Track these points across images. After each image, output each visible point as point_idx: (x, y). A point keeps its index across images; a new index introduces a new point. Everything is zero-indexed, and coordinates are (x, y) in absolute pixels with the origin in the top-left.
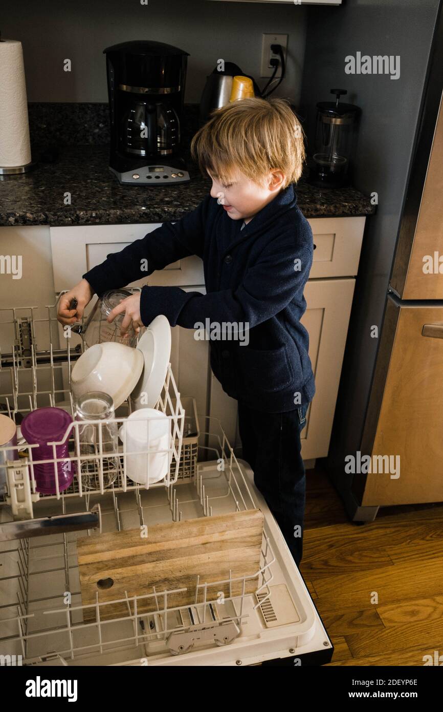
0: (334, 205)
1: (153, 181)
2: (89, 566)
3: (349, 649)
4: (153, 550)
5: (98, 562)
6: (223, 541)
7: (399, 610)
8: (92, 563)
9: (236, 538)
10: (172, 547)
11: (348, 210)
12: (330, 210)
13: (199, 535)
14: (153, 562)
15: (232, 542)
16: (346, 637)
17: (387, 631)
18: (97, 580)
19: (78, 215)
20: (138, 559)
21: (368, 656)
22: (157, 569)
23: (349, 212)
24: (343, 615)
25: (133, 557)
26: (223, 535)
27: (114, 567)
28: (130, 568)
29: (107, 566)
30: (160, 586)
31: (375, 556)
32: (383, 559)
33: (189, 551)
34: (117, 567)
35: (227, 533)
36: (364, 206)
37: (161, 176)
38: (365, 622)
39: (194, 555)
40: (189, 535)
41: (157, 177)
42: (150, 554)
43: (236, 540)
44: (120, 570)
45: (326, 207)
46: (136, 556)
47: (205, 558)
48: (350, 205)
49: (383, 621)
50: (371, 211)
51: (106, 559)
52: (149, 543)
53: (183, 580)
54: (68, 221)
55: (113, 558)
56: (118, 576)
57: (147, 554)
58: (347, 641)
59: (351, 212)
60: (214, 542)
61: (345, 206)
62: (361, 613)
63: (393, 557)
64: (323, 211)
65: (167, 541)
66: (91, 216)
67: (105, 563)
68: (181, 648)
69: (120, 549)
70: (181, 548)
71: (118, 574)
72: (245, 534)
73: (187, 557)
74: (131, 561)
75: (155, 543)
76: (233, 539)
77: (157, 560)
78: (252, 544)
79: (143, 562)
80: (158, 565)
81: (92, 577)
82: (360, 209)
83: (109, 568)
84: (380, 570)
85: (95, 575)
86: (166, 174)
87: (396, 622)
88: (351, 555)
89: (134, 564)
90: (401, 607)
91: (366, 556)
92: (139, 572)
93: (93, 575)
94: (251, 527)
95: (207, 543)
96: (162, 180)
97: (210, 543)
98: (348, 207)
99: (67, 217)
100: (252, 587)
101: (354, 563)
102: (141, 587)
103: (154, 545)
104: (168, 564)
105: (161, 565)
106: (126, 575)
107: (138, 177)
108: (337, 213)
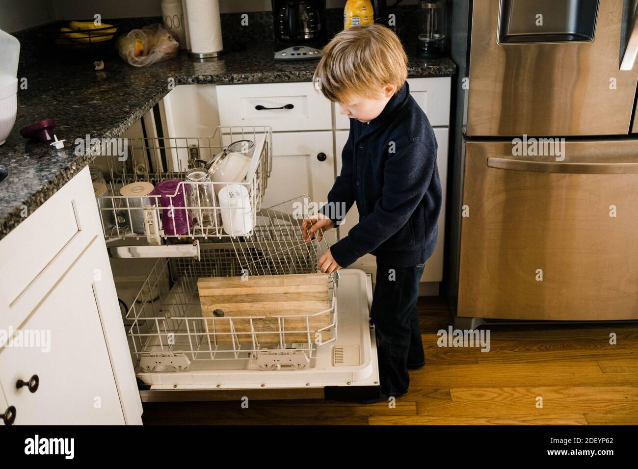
0: (420, 68)
1: (296, 57)
2: (207, 298)
3: (417, 410)
4: (249, 293)
5: (213, 296)
6: (298, 293)
7: (469, 392)
8: (208, 296)
9: (309, 293)
10: (263, 292)
11: (433, 71)
12: (418, 71)
13: (280, 286)
14: (250, 302)
15: (305, 295)
16: (417, 403)
17: (452, 404)
18: (213, 310)
19: (232, 77)
20: (239, 298)
21: (429, 416)
22: (253, 309)
23: (434, 73)
24: (421, 390)
25: (236, 296)
26: (298, 288)
27: (223, 302)
28: (234, 304)
29: (218, 300)
30: (257, 323)
31: (465, 357)
32: (470, 360)
33: (274, 298)
34: (225, 302)
35: (301, 287)
36: (446, 68)
37: (302, 53)
38: (437, 396)
39: (278, 301)
40: (274, 285)
41: (299, 54)
42: (247, 295)
43: (310, 294)
44: (227, 305)
45: (415, 69)
46: (238, 295)
47: (286, 305)
48: (434, 67)
49: (452, 397)
50: (453, 72)
51: (217, 295)
52: (246, 286)
53: (273, 321)
54: (226, 81)
55: (222, 294)
56: (227, 310)
57: (245, 295)
58: (416, 405)
59: (436, 73)
60: (293, 293)
61: (431, 68)
62: (436, 390)
63: (479, 359)
64: (413, 72)
65: (259, 287)
66: (241, 77)
67: (218, 298)
68: (266, 366)
69: (226, 288)
70: (269, 294)
71: (226, 308)
72: (314, 290)
73: (274, 303)
74: (234, 299)
75: (250, 287)
76: (306, 293)
77: (253, 302)
78: (321, 300)
79: (242, 301)
80: (253, 305)
81: (210, 307)
82: (443, 70)
83: (220, 302)
84: (465, 366)
85: (211, 306)
86: (305, 52)
87: (463, 399)
88: (445, 354)
89: (237, 302)
90: (471, 390)
91: (457, 356)
92: (241, 309)
93: (210, 305)
94: (319, 285)
95: (287, 293)
96: (302, 56)
97: (290, 293)
98: (433, 69)
99: (225, 78)
100: (326, 336)
101: (446, 359)
102: (244, 322)
103: (249, 288)
104: (261, 306)
105: (256, 305)
106: (232, 310)
107: (285, 54)
108: (424, 74)
